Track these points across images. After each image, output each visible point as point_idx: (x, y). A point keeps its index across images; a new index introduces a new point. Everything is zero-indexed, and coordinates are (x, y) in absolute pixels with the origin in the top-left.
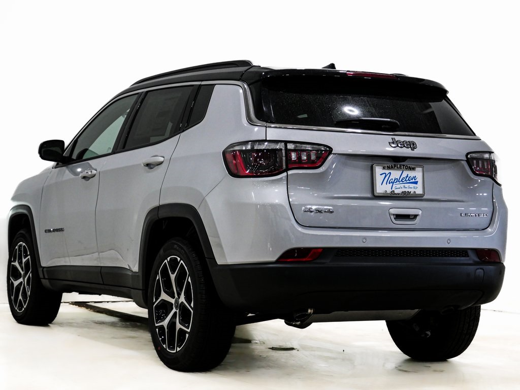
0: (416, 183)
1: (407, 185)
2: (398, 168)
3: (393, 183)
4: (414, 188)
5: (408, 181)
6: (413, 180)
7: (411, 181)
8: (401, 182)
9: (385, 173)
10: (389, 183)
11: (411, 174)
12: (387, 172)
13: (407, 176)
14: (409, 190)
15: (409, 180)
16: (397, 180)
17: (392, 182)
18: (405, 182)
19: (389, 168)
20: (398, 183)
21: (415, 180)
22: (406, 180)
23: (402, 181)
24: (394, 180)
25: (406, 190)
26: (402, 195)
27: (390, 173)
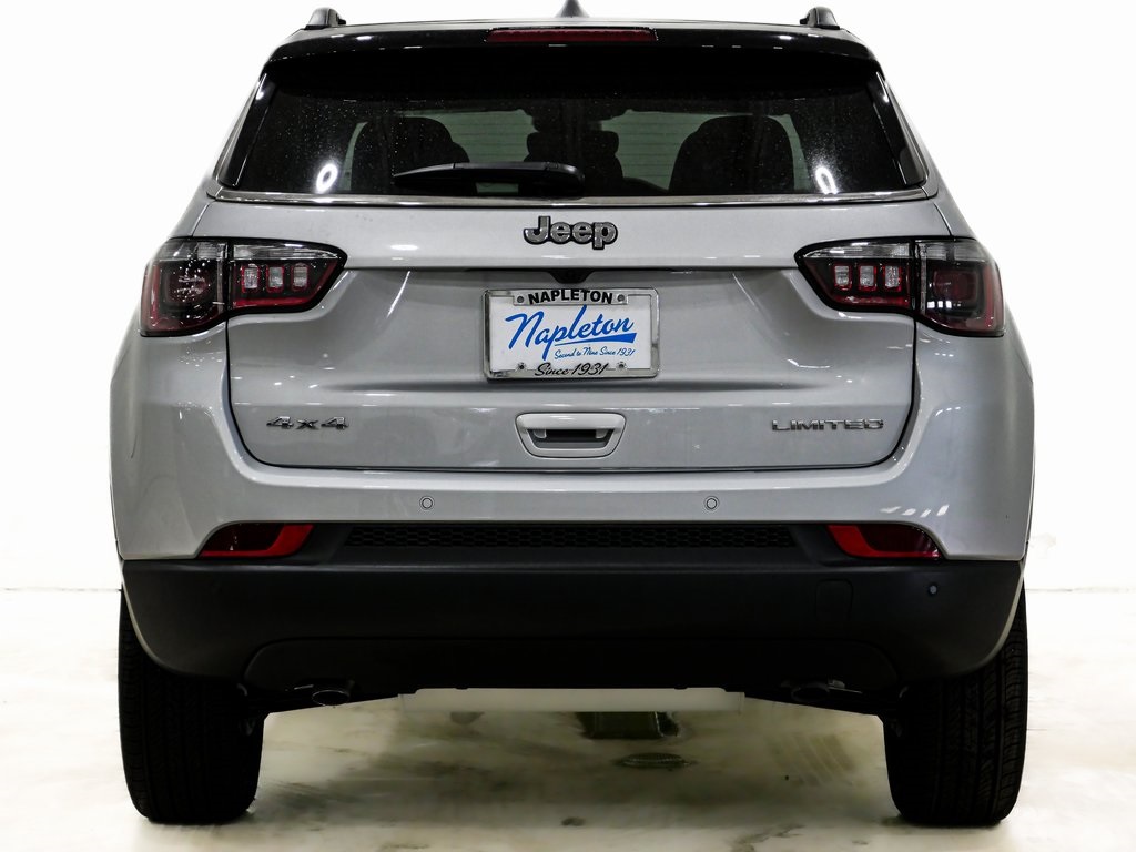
0: (630, 338)
1: (596, 346)
2: (563, 298)
3: (550, 341)
4: (622, 351)
5: (602, 335)
6: (620, 332)
7: (613, 333)
8: (578, 339)
9: (525, 316)
10: (537, 342)
11: (612, 314)
12: (530, 311)
13: (599, 321)
14: (603, 360)
15: (604, 330)
16: (563, 333)
17: (545, 340)
18: (591, 337)
19: (533, 299)
20: (567, 340)
21: (625, 329)
22: (593, 332)
23: (580, 334)
24: (556, 333)
25: (593, 360)
26: (576, 375)
27: (541, 314)
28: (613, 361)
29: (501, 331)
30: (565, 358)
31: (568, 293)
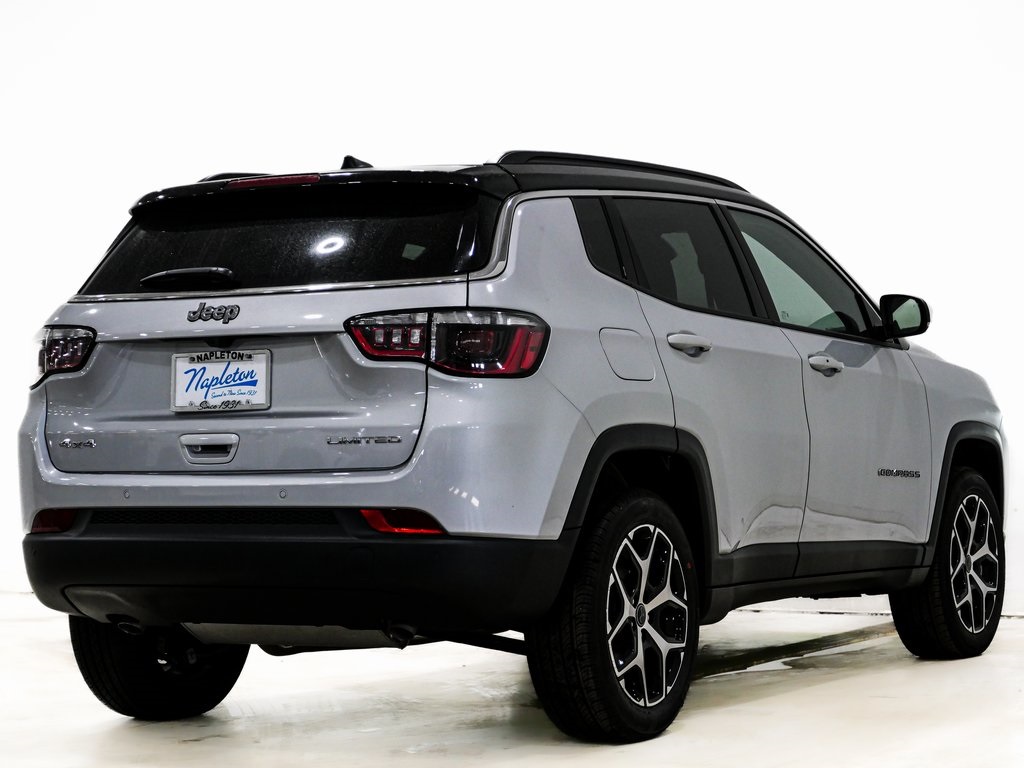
0: (254, 383)
1: (235, 389)
2: (217, 358)
3: (209, 387)
4: (250, 393)
5: (238, 382)
6: (249, 379)
7: (244, 380)
8: (225, 384)
9: (195, 370)
10: (202, 387)
11: (244, 367)
12: (198, 366)
13: (237, 372)
14: (236, 398)
15: (240, 379)
16: (217, 381)
17: (206, 386)
18: (233, 383)
19: (200, 359)
20: (219, 385)
21: (252, 377)
22: (234, 380)
23: (226, 382)
24: (213, 381)
25: (231, 398)
26: (221, 409)
27: (204, 368)
28: (243, 399)
29: (182, 380)
30: (217, 398)
31: (219, 354)
